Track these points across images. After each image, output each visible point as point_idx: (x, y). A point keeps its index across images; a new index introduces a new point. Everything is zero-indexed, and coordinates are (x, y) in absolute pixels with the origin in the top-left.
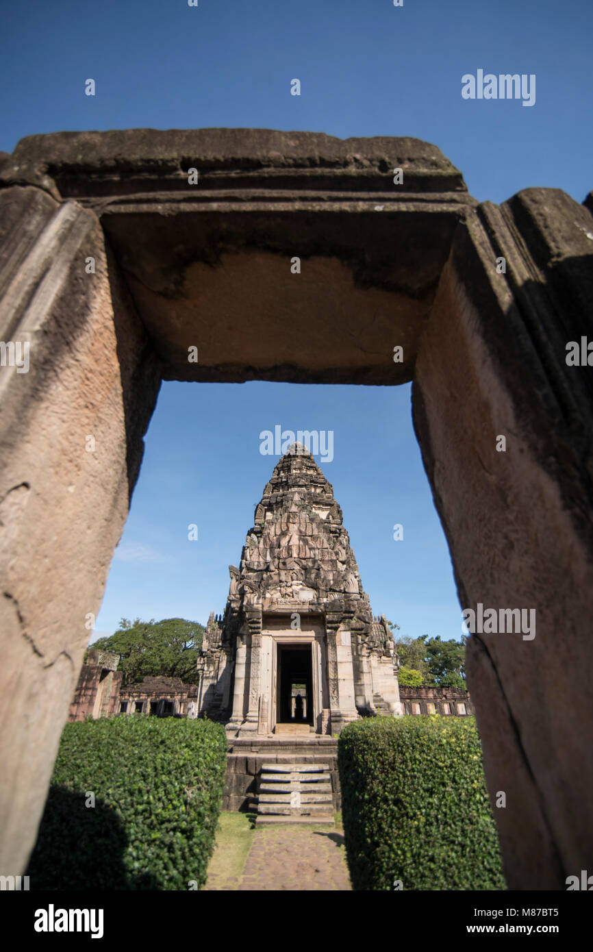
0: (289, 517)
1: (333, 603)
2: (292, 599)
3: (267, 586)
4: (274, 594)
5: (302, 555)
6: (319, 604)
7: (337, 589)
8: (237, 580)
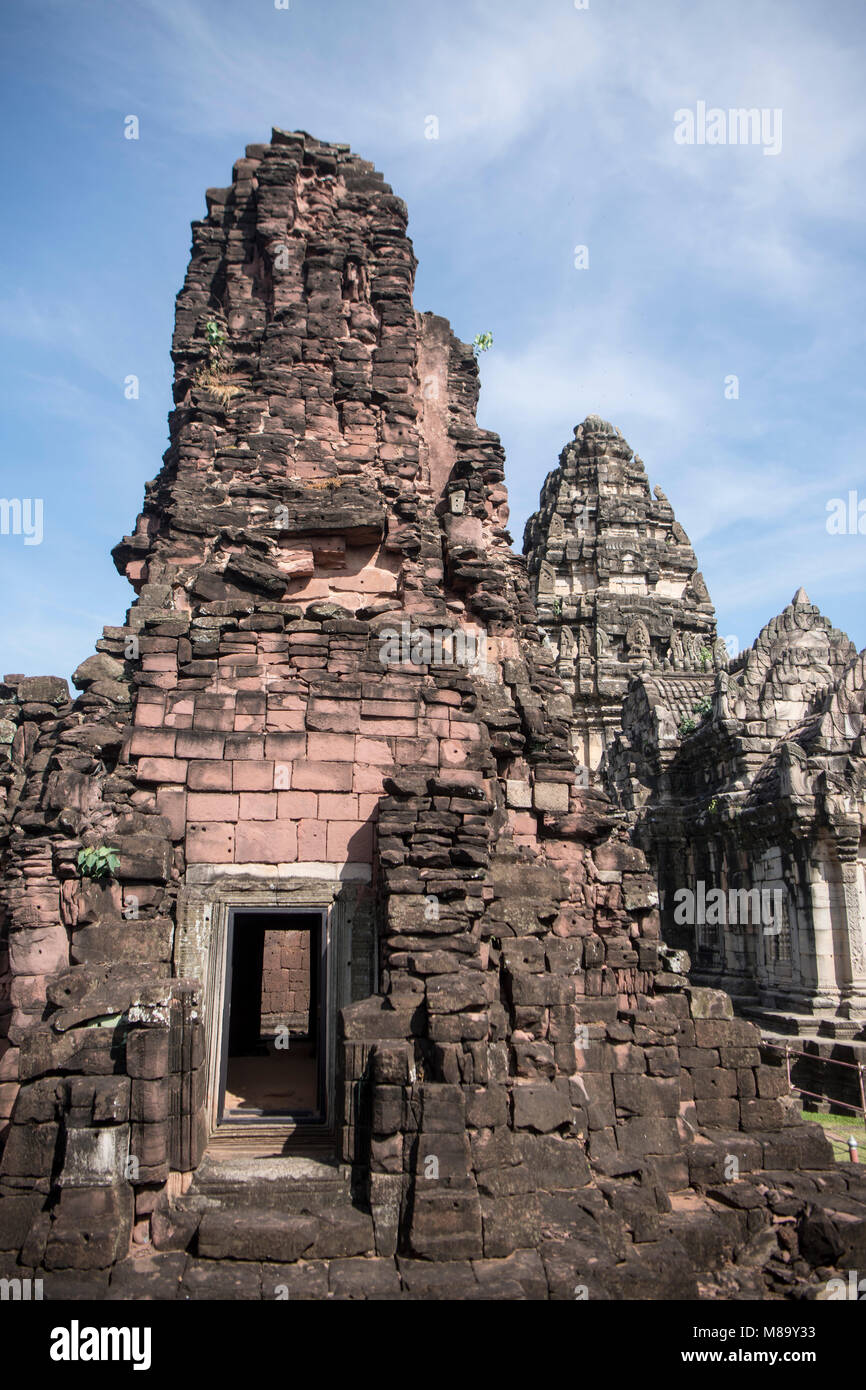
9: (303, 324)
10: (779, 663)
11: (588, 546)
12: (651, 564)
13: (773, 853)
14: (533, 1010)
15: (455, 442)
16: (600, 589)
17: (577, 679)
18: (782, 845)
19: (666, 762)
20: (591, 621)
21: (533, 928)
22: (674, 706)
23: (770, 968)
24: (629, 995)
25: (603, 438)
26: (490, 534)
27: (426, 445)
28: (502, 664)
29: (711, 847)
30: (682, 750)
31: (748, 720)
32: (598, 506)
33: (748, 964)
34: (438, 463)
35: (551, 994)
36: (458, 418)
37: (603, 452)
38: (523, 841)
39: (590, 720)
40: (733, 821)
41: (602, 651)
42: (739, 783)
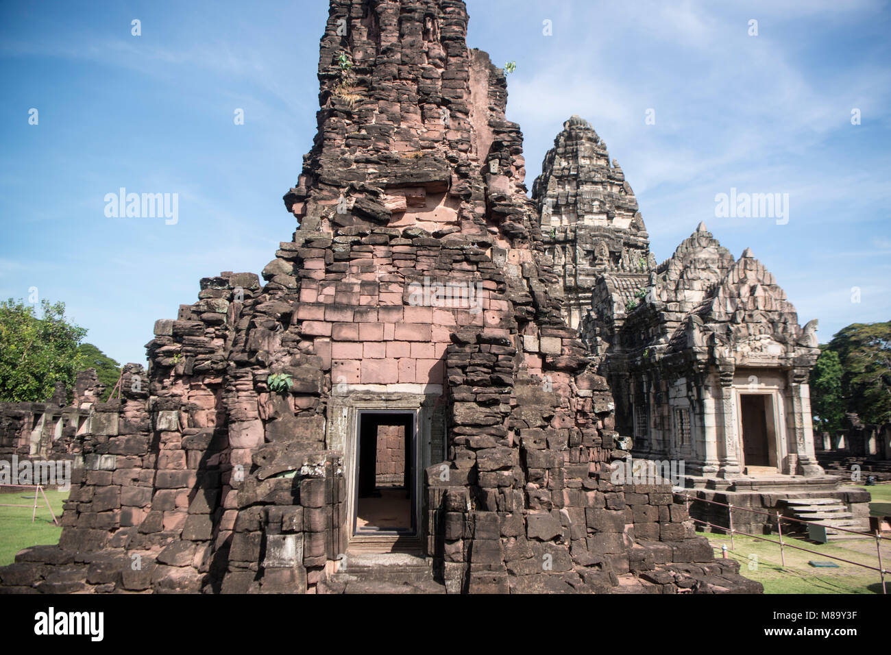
0: (746, 263)
1: (801, 358)
2: (762, 353)
3: (737, 339)
4: (743, 348)
5: (768, 308)
6: (788, 359)
7: (804, 344)
8: (701, 332)
9: (398, 56)
10: (688, 267)
11: (572, 196)
12: (610, 207)
13: (682, 382)
14: (539, 471)
15: (492, 129)
16: (579, 222)
17: (564, 277)
18: (687, 377)
19: (618, 327)
20: (573, 242)
21: (539, 423)
22: (623, 293)
23: (678, 449)
24: (596, 463)
25: (581, 129)
26: (514, 186)
27: (474, 131)
28: (521, 265)
29: (644, 378)
30: (627, 320)
31: (668, 302)
32: (578, 171)
33: (665, 447)
34: (482, 142)
35: (549, 462)
36: (494, 114)
37: (581, 138)
38: (533, 372)
39: (572, 302)
40: (658, 362)
41: (579, 260)
42: (662, 340)
